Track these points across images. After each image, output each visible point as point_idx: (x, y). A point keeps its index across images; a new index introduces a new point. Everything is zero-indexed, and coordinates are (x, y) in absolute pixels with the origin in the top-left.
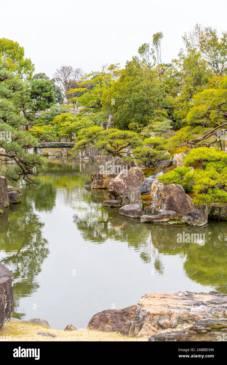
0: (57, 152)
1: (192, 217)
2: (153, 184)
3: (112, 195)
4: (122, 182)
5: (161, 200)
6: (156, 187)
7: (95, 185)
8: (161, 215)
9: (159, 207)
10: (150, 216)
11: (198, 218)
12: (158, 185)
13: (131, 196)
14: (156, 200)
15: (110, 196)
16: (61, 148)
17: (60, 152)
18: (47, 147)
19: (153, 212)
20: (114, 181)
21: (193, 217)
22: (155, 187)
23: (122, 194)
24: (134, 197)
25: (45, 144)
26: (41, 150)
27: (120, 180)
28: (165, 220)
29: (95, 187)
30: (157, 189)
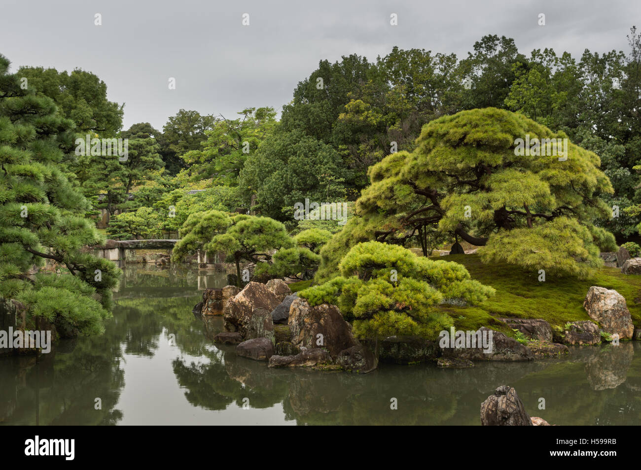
0: (161, 256)
1: (350, 358)
2: (293, 304)
3: (230, 324)
4: (247, 303)
5: (305, 330)
6: (298, 309)
7: (209, 309)
8: (302, 355)
9: (302, 342)
10: (285, 358)
11: (361, 360)
12: (301, 307)
13: (258, 325)
14: (296, 331)
15: (227, 327)
16: (165, 249)
17: (166, 256)
18: (141, 248)
19: (290, 351)
20: (234, 300)
21: (354, 357)
22: (294, 310)
23: (246, 323)
24: (262, 326)
25: (139, 243)
26: (133, 253)
27: (244, 299)
28: (309, 364)
29: (209, 313)
30: (298, 313)
